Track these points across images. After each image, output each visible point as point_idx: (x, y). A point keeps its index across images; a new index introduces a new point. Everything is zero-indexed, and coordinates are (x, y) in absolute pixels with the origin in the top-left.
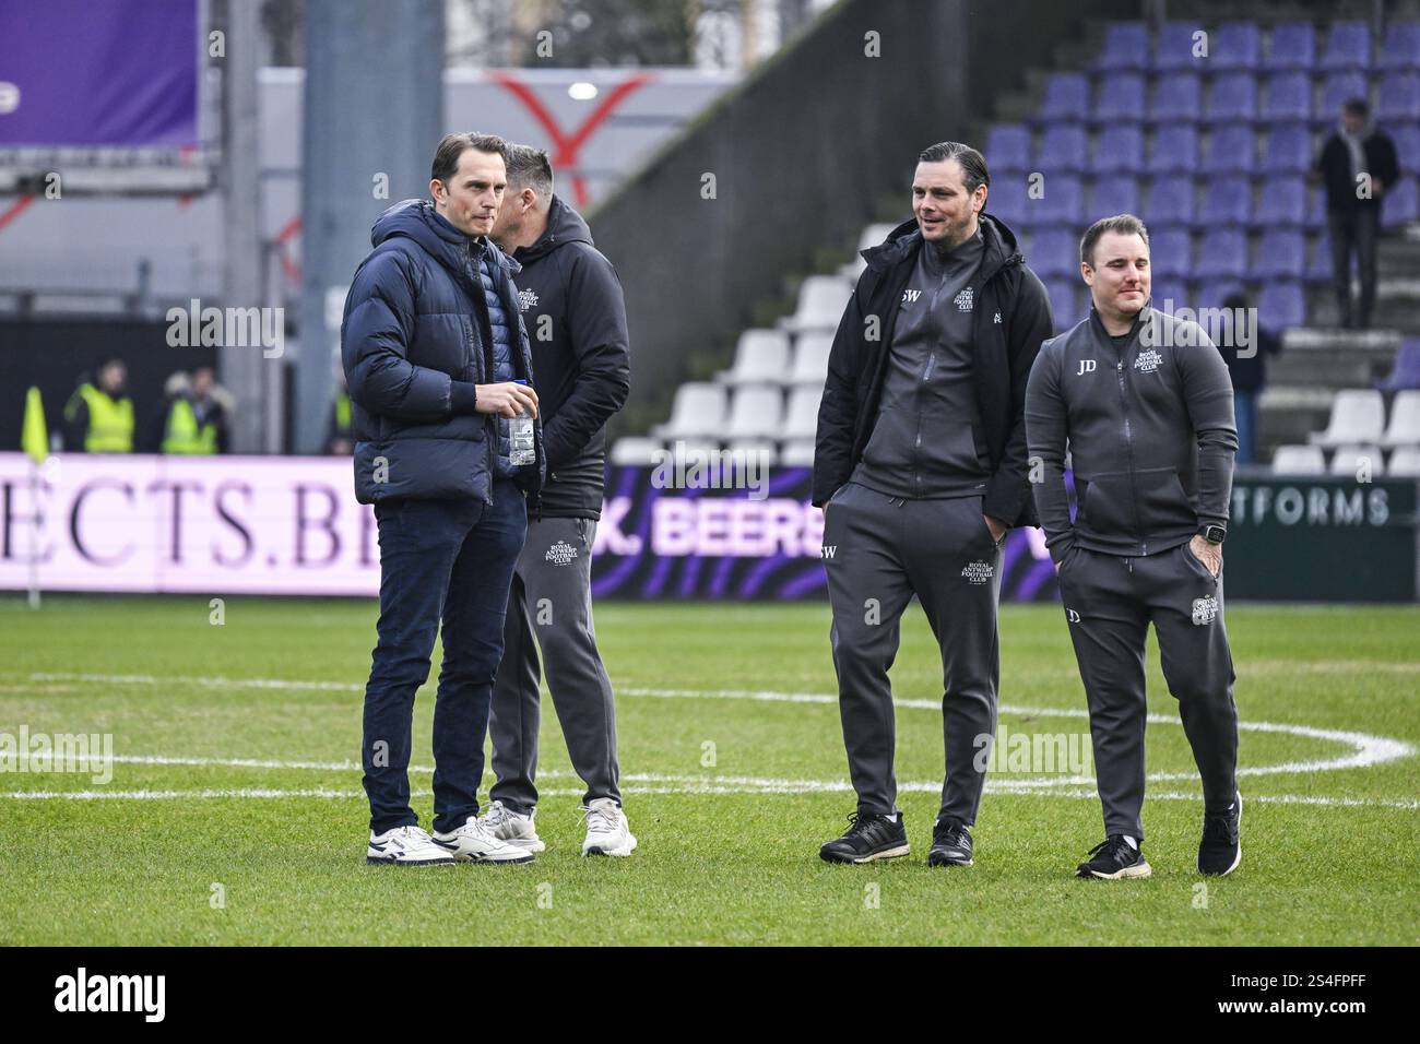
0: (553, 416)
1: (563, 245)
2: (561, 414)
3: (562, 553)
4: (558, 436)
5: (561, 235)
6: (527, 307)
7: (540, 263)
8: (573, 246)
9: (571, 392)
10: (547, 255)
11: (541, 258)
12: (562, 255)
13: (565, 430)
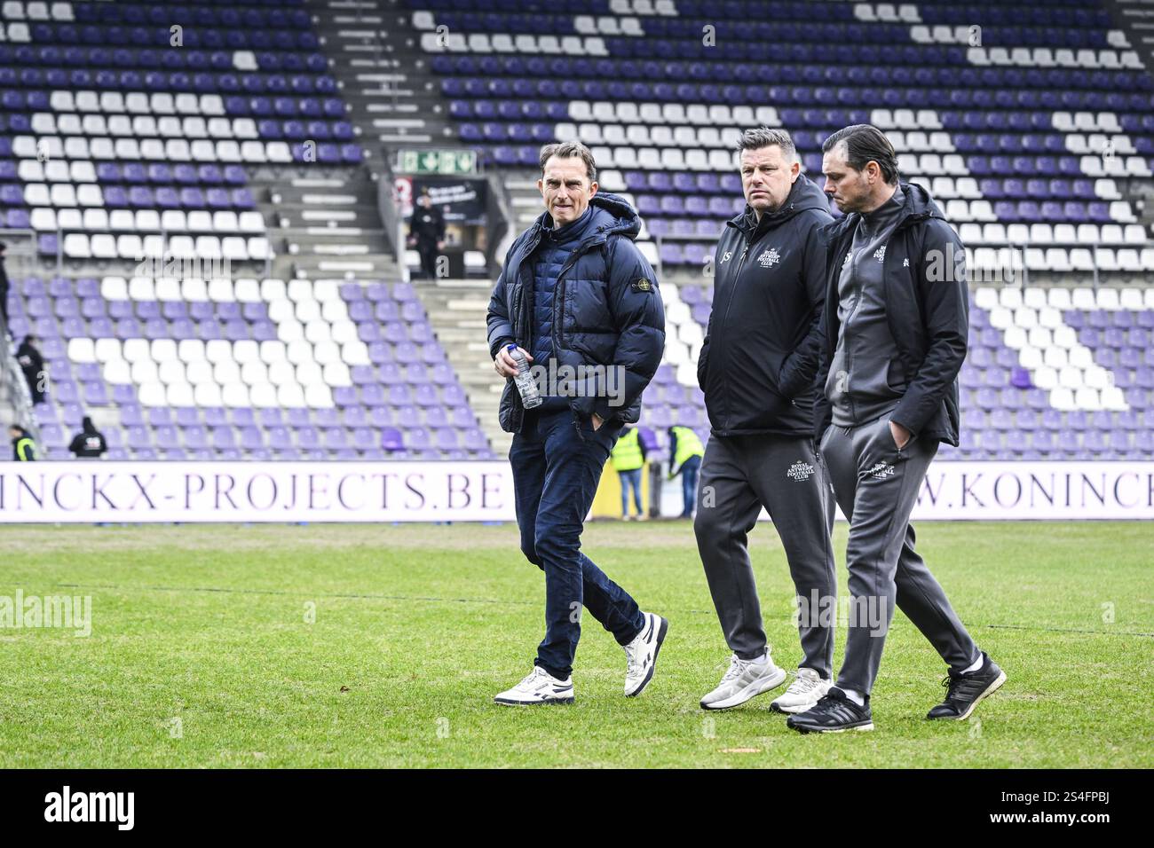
0: (792, 353)
1: (800, 213)
2: (797, 351)
3: (799, 471)
4: (797, 370)
5: (800, 204)
6: (771, 264)
7: (782, 228)
8: (812, 213)
9: (807, 334)
10: (789, 220)
11: (785, 222)
12: (801, 220)
13: (802, 367)
